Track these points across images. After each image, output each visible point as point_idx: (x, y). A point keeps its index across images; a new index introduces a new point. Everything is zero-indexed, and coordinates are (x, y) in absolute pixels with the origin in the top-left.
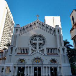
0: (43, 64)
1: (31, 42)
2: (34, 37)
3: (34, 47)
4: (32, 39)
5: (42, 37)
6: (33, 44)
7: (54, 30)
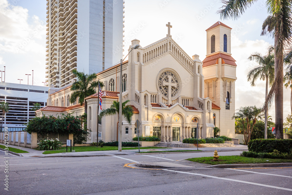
1: (160, 82)
2: (164, 74)
3: (164, 94)
4: (161, 78)
5: (175, 76)
6: (162, 87)
7: (192, 64)
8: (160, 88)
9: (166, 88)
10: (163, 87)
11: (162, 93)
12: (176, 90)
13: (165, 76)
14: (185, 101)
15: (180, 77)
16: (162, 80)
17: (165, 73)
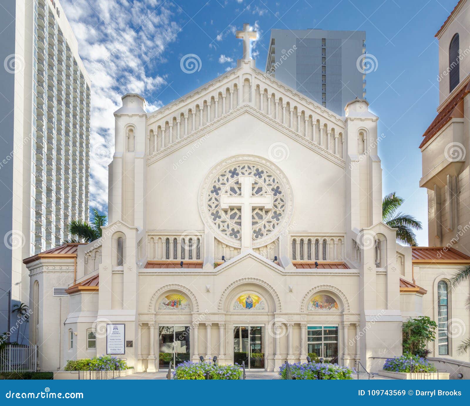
0: (278, 312)
1: (213, 200)
2: (229, 175)
3: (229, 232)
4: (217, 187)
5: (269, 176)
6: (222, 213)
7: (338, 130)
8: (216, 216)
9: (235, 214)
10: (226, 212)
11: (224, 231)
12: (273, 218)
13: (232, 181)
14: (306, 247)
15: (285, 177)
16: (222, 193)
17: (234, 173)
